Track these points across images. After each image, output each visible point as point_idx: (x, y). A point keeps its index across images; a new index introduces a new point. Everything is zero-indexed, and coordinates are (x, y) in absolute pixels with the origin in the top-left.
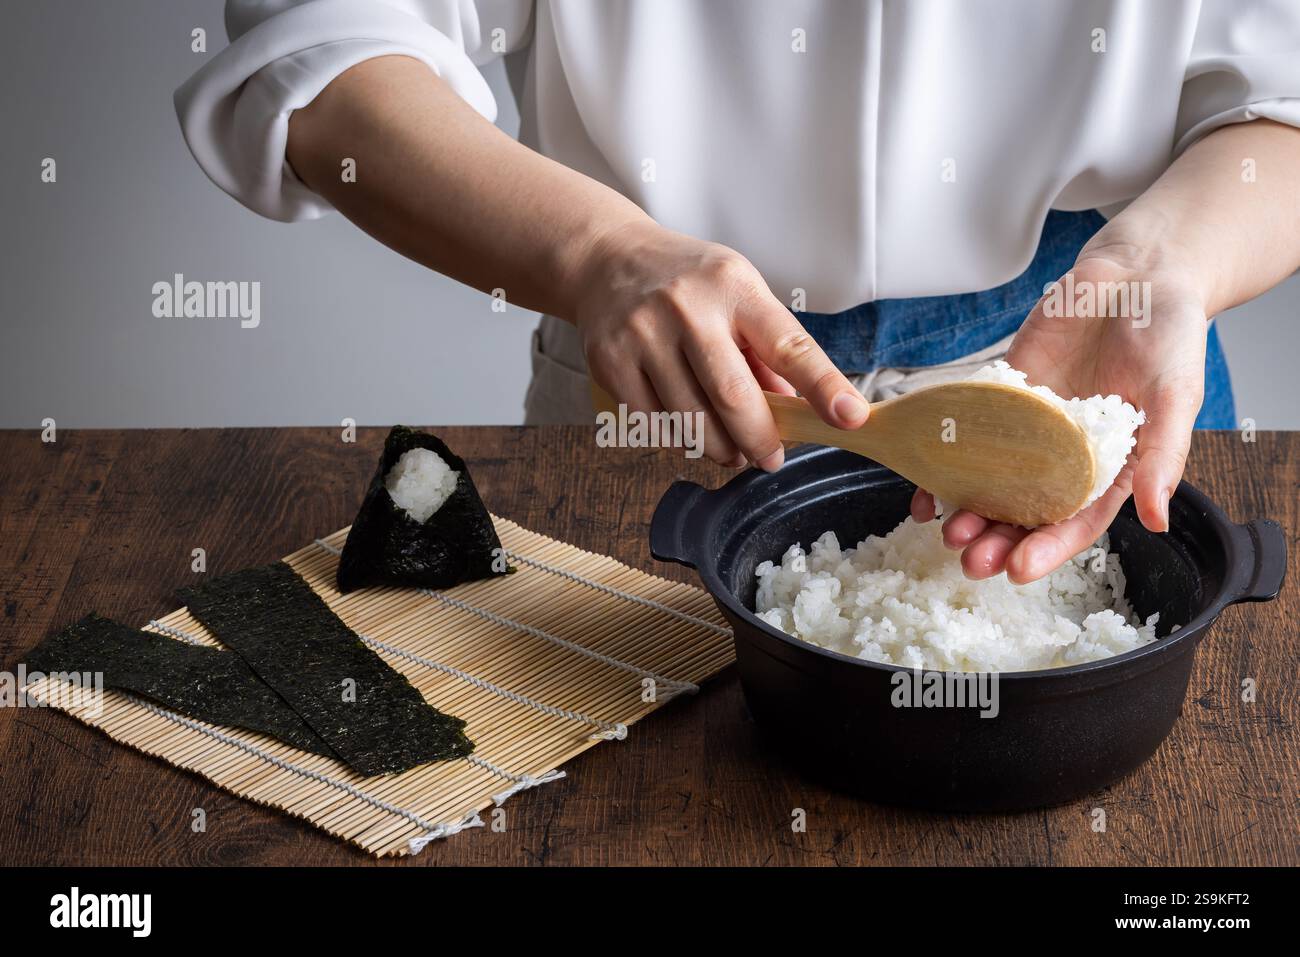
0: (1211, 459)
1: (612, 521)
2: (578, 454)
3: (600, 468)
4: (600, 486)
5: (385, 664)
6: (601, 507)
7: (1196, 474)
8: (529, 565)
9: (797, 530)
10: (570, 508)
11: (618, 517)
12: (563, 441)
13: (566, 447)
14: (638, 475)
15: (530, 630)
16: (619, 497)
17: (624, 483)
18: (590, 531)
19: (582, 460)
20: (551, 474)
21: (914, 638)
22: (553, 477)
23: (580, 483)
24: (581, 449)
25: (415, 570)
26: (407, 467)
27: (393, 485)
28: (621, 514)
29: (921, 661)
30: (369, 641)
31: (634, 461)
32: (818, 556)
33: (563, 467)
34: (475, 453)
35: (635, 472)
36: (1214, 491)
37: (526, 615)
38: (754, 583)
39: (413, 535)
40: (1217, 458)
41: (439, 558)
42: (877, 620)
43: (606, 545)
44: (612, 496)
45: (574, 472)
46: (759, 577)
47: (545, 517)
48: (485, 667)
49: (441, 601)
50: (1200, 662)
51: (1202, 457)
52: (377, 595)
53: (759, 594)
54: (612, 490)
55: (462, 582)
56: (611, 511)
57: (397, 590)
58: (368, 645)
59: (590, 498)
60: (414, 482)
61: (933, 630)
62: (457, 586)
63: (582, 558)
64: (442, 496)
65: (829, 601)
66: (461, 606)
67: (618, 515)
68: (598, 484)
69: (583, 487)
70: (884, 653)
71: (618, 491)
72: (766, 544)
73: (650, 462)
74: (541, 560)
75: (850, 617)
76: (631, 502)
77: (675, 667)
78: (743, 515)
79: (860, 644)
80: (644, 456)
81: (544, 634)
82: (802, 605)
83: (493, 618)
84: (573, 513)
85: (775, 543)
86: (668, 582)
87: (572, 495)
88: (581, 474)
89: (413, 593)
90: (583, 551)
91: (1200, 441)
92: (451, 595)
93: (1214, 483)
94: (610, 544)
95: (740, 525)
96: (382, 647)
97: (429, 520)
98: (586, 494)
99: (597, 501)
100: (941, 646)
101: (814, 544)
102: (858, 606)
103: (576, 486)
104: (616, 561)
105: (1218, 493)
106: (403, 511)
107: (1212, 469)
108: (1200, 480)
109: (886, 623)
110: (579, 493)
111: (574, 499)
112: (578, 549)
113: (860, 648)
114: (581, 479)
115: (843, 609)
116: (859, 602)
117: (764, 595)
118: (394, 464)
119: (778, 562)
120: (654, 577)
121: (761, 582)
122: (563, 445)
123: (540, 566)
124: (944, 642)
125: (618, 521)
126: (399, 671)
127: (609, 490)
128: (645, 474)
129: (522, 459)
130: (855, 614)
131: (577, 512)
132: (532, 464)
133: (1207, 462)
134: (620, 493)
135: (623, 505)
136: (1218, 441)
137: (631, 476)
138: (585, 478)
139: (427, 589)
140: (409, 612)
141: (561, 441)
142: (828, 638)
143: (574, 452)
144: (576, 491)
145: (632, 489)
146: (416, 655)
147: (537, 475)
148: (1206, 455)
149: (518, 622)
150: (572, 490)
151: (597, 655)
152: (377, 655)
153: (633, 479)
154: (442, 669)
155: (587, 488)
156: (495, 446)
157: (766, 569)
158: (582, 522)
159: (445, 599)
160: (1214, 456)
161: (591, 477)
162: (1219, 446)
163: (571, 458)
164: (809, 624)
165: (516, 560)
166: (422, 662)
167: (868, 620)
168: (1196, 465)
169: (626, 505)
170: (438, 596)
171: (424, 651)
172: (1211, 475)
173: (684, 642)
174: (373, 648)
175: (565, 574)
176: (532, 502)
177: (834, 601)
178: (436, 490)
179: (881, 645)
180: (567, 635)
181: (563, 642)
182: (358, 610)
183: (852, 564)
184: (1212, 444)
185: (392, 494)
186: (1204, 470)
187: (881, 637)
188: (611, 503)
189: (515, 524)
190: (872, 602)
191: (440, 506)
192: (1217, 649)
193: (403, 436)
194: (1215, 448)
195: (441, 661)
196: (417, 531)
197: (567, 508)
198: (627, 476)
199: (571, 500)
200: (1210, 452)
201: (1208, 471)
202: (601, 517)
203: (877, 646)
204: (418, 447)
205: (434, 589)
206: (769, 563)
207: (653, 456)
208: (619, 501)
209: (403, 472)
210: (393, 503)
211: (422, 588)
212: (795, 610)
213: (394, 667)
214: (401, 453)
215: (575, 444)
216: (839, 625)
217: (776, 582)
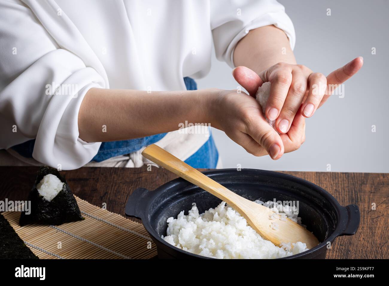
0: (340, 182)
1: (123, 201)
2: (114, 177)
3: (121, 183)
4: (120, 189)
5: (32, 252)
6: (119, 196)
7: (334, 188)
8: (90, 217)
9: (183, 206)
10: (108, 196)
11: (125, 200)
12: (109, 172)
13: (110, 175)
14: (134, 185)
15: (87, 241)
16: (126, 193)
17: (129, 188)
18: (114, 205)
19: (115, 180)
20: (103, 185)
21: (221, 247)
22: (104, 186)
23: (113, 188)
24: (115, 176)
25: (47, 218)
26: (45, 181)
27: (40, 187)
28: (126, 199)
29: (223, 256)
30: (28, 244)
31: (134, 180)
32: (191, 215)
33: (108, 182)
34: (78, 176)
35: (133, 184)
36: (340, 194)
37: (86, 235)
38: (166, 225)
39: (46, 205)
40: (342, 182)
41: (56, 214)
42: (208, 240)
43: (119, 210)
44: (124, 193)
45: (111, 184)
46: (169, 223)
47: (99, 200)
48: (68, 254)
49: (56, 230)
50: (330, 256)
51: (337, 182)
52: (33, 227)
53: (168, 229)
54: (124, 191)
55: (65, 223)
56: (123, 198)
57: (41, 225)
58: (27, 245)
59: (116, 193)
60: (47, 186)
61: (228, 244)
62: (63, 224)
63: (110, 214)
64: (57, 191)
65: (192, 233)
66: (63, 231)
67: (125, 199)
68: (119, 188)
69: (114, 189)
70: (210, 252)
71: (126, 191)
72: (171, 211)
73: (139, 181)
74: (95, 215)
75: (199, 239)
76: (130, 195)
77: (138, 255)
78: (163, 200)
79: (202, 248)
80: (137, 178)
81: (92, 243)
82: (182, 234)
83: (74, 236)
84: (109, 198)
85: (175, 210)
86: (140, 224)
87: (109, 192)
88: (114, 184)
89: (47, 226)
90: (110, 212)
91: (337, 176)
92: (61, 227)
93: (340, 191)
94: (121, 210)
95: (161, 203)
96: (32, 246)
97: (52, 200)
98: (115, 192)
99: (118, 194)
100: (231, 250)
101: (189, 211)
102: (202, 234)
103: (111, 189)
104: (122, 216)
105: (341, 195)
106: (43, 197)
107: (340, 186)
108: (336, 190)
109: (212, 241)
110: (112, 192)
111: (110, 193)
112: (109, 211)
113: (202, 250)
114: (114, 186)
115: (197, 235)
116: (202, 233)
117: (170, 230)
118: (41, 180)
119: (176, 217)
120: (135, 222)
121: (169, 225)
122: (109, 174)
123: (94, 217)
124: (232, 249)
125: (125, 202)
126: (36, 255)
127: (123, 190)
128: (137, 185)
129: (94, 179)
130: (201, 237)
131: (110, 198)
132: (97, 181)
133: (338, 183)
134: (127, 192)
135: (127, 196)
136: (343, 176)
137: (132, 185)
138: (115, 186)
139: (52, 225)
140: (44, 233)
141: (108, 173)
142: (191, 246)
143: (112, 177)
144: (111, 191)
145: (132, 190)
146: (44, 249)
147: (98, 184)
148: (338, 181)
149: (83, 238)
150: (110, 190)
151: (110, 250)
152: (29, 249)
153: (133, 186)
154: (52, 255)
155: (115, 189)
156: (85, 174)
157: (171, 220)
158: (112, 202)
159: (58, 229)
160: (341, 181)
161: (117, 185)
162: (343, 178)
163: (111, 179)
164: (184, 241)
165: (86, 215)
166: (46, 252)
167: (205, 240)
168: (334, 185)
169: (128, 196)
170: (56, 228)
171: (47, 248)
172: (340, 188)
173: (142, 246)
174: (29, 247)
175: (102, 221)
176: (95, 194)
177: (194, 232)
178: (55, 189)
179: (209, 249)
180: (99, 243)
181: (98, 246)
182: (26, 232)
183: (202, 219)
184: (341, 177)
185: (39, 190)
186: (337, 186)
187: (209, 246)
188: (123, 195)
189: (87, 202)
190: (207, 233)
191: (56, 195)
192: (337, 252)
193: (45, 170)
194: (342, 178)
195: (52, 252)
196: (48, 204)
197: (107, 196)
198: (130, 185)
199: (109, 194)
200: (340, 180)
201: (339, 187)
202: (119, 200)
203: (207, 250)
204: (50, 174)
205: (54, 225)
206: (172, 218)
207: (141, 178)
208: (126, 194)
209: (43, 183)
210: (39, 194)
211: (50, 225)
212: (179, 236)
213: (35, 254)
214: (44, 176)
215: (113, 174)
216: (195, 241)
217: (175, 225)
